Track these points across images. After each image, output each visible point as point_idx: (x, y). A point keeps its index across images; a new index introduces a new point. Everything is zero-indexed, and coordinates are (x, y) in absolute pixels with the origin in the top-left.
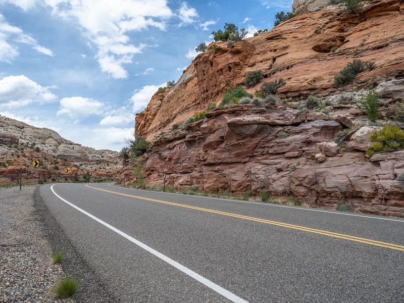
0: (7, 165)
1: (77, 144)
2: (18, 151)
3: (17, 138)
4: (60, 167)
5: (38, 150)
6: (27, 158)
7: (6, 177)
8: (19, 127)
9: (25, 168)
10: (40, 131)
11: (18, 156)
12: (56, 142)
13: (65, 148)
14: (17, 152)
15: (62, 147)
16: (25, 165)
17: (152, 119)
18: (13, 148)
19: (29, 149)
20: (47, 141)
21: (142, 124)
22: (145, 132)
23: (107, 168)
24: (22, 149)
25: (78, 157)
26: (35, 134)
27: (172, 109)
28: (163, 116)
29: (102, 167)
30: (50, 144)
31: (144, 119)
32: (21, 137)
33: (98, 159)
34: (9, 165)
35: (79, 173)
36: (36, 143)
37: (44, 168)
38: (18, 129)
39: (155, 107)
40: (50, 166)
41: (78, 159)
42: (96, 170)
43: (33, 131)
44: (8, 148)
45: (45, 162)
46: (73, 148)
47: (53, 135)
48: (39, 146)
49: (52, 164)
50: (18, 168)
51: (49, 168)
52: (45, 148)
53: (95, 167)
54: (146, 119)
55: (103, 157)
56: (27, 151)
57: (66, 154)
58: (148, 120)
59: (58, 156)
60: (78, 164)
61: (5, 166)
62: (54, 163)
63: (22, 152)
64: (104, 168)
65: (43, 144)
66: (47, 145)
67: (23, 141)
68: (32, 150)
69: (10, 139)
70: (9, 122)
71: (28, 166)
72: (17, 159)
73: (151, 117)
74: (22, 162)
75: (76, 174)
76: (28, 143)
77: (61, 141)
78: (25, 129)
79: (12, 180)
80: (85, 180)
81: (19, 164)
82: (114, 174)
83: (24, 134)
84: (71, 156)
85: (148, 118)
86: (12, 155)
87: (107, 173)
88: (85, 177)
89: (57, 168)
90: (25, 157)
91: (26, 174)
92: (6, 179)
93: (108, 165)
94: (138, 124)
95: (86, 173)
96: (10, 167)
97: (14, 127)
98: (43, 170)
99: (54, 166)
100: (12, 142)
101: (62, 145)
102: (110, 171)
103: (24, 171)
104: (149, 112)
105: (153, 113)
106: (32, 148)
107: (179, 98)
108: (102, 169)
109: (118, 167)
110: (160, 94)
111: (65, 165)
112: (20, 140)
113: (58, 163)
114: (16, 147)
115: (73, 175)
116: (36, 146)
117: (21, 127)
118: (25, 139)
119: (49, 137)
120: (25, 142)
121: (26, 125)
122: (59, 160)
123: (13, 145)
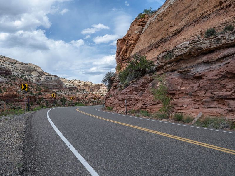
0: (3, 91)
1: (54, 76)
2: (12, 81)
3: (10, 71)
4: (43, 93)
5: (26, 80)
6: (18, 86)
7: (3, 101)
8: (12, 63)
9: (16, 94)
10: (27, 65)
11: (12, 85)
12: (39, 74)
13: (45, 79)
14: (10, 81)
15: (43, 78)
16: (16, 91)
17: (135, 44)
18: (8, 78)
19: (19, 79)
20: (32, 73)
21: (124, 49)
22: (128, 57)
23: (77, 93)
24: (14, 79)
25: (55, 85)
26: (23, 68)
27: (167, 27)
28: (153, 37)
29: (73, 93)
30: (35, 76)
31: (126, 44)
32: (13, 70)
33: (70, 87)
34: (5, 91)
35: (57, 98)
36: (24, 75)
37: (31, 94)
38: (11, 64)
39: (136, 32)
40: (35, 92)
41: (55, 87)
42: (69, 95)
43: (22, 66)
44: (4, 78)
45: (32, 89)
46: (52, 79)
47: (37, 69)
48: (26, 77)
49: (37, 90)
50: (11, 93)
51: (34, 94)
52: (31, 79)
53: (68, 93)
54: (128, 44)
55: (74, 85)
56: (18, 81)
57: (46, 83)
58: (130, 45)
59: (40, 85)
60: (55, 91)
61: (2, 92)
62: (38, 90)
63: (14, 81)
64: (74, 94)
65: (29, 75)
66: (32, 76)
67: (15, 73)
68: (21, 80)
69: (5, 72)
70: (4, 59)
71: (19, 92)
72: (11, 87)
73: (133, 42)
74: (14, 89)
75: (55, 98)
76: (18, 75)
77: (42, 73)
78: (16, 64)
79: (7, 103)
80: (62, 103)
81: (12, 91)
82: (83, 98)
83: (16, 68)
84: (50, 84)
85: (129, 43)
86: (7, 83)
87: (77, 97)
88: (62, 101)
89: (40, 94)
90: (16, 85)
91: (17, 99)
92: (2, 102)
93: (78, 91)
94: (119, 49)
95: (62, 97)
96: (5, 93)
97: (8, 63)
98: (30, 95)
99: (38, 92)
100: (7, 73)
101: (43, 76)
102: (79, 96)
103: (16, 96)
104: (130, 38)
105: (135, 38)
106: (21, 78)
107: (179, 12)
108: (73, 95)
109: (85, 93)
110: (141, 20)
111: (46, 91)
112: (13, 73)
113: (41, 90)
114: (9, 77)
115: (53, 99)
116: (25, 77)
117: (13, 62)
118: (16, 72)
119: (34, 70)
120: (16, 74)
121: (16, 61)
122: (42, 88)
123: (7, 76)
